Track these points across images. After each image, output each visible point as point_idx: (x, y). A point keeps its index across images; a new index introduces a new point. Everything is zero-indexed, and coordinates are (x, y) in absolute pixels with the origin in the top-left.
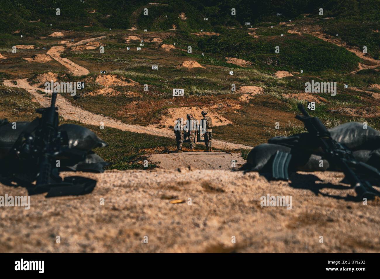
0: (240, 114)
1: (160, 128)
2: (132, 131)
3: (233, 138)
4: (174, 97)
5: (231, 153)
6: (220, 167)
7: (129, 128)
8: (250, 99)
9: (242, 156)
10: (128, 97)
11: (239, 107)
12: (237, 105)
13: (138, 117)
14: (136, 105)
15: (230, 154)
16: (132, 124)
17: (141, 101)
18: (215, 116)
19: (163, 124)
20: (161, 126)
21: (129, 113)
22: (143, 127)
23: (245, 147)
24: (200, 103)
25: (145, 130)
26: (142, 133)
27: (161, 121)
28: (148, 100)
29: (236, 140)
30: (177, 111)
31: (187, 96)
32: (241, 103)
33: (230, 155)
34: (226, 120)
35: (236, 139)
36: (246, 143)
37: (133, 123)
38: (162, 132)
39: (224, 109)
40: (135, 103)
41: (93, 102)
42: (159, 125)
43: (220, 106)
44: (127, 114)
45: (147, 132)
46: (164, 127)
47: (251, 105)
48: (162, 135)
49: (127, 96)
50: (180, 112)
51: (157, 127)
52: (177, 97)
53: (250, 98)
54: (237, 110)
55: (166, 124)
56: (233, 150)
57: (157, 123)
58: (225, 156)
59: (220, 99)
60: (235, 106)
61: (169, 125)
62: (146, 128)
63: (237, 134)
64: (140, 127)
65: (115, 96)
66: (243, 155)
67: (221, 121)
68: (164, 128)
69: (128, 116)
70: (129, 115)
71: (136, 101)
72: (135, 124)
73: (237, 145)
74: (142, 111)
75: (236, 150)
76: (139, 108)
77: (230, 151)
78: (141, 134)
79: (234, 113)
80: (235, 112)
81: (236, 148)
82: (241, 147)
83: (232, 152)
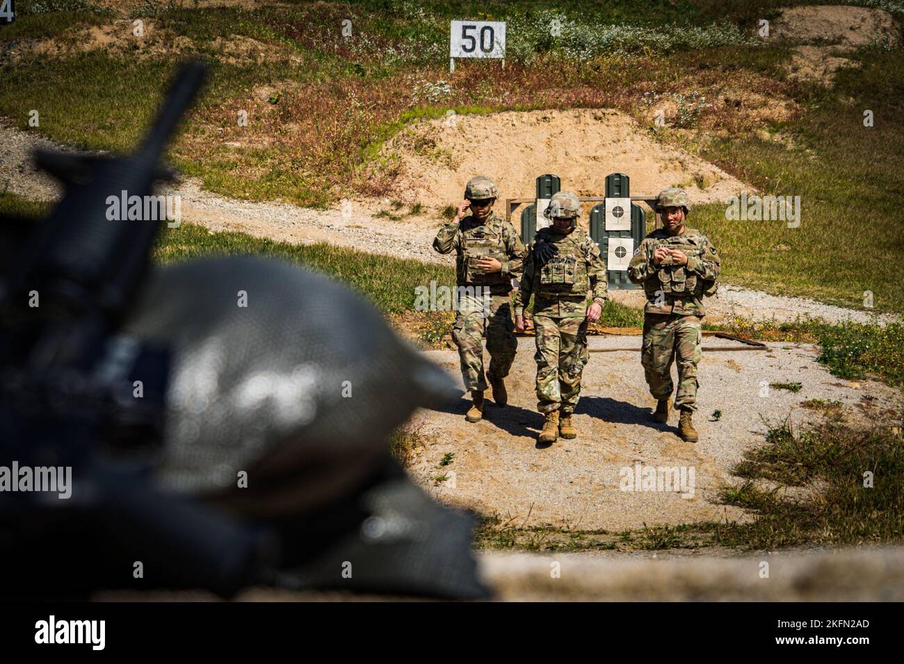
0: (790, 146)
1: (394, 219)
2: (257, 235)
3: (766, 265)
4: (457, 60)
5: (768, 344)
6: (717, 414)
7: (240, 220)
8: (839, 70)
9: (824, 360)
10: (232, 61)
11: (784, 111)
12: (771, 102)
13: (281, 162)
14: (272, 101)
15: (763, 347)
16: (256, 199)
17: (295, 84)
18: (667, 156)
19: (408, 196)
20: (399, 205)
21: (237, 145)
22: (313, 213)
23: (834, 316)
24: (587, 93)
25: (321, 227)
26: (309, 242)
27: (404, 183)
28: (328, 79)
29: (779, 277)
30: (481, 133)
31: (521, 60)
32: (796, 92)
33: (763, 353)
34: (724, 175)
35: (779, 272)
36: (832, 289)
37: (260, 195)
38: (405, 238)
39: (712, 119)
40: (265, 92)
41: (61, 91)
42: (387, 201)
43: (691, 106)
44: (226, 149)
45: (334, 240)
46: (416, 209)
47: (842, 100)
48: (405, 255)
49: (223, 60)
50: (492, 136)
51: (383, 214)
52: (472, 59)
53: (835, 63)
54: (774, 126)
55: (423, 199)
56: (767, 327)
57: (377, 193)
58: (737, 357)
59: (686, 73)
60: (765, 104)
61: (439, 203)
62: (324, 217)
63: (783, 247)
64: (294, 210)
65: (167, 57)
66: (826, 351)
67: (700, 182)
68: (415, 219)
69: (232, 157)
70: (240, 151)
71: (268, 80)
72: (268, 196)
73: (783, 302)
74: (304, 133)
75: (785, 329)
76: (286, 117)
77: (755, 335)
78: (301, 248)
79: (757, 141)
80: (766, 135)
81: (782, 319)
82: (813, 315)
83: (770, 338)
